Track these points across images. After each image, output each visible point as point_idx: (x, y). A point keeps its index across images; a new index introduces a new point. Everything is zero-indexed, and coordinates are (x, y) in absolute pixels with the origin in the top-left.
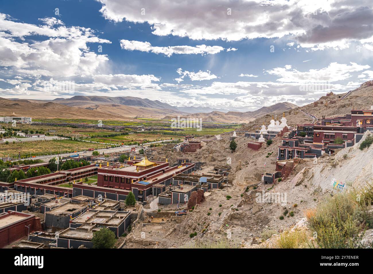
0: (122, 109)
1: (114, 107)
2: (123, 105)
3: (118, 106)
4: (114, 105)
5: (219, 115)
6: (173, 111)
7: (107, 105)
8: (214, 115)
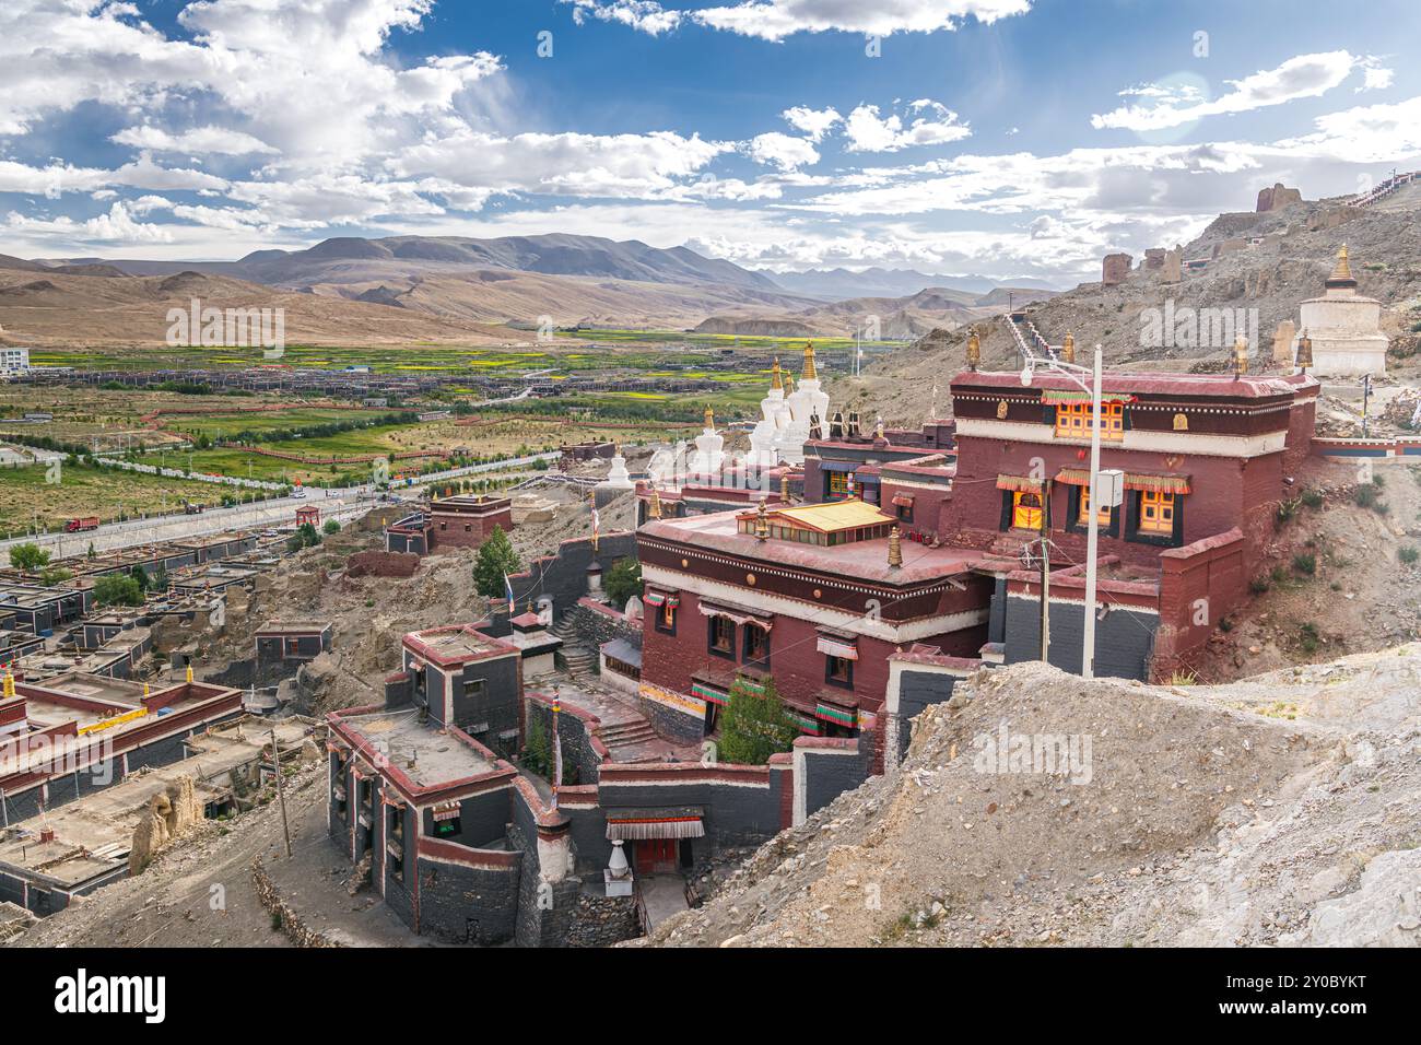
0: (520, 291)
1: (488, 283)
2: (532, 273)
3: (507, 277)
4: (486, 276)
5: (948, 304)
6: (750, 293)
7: (458, 277)
8: (925, 306)
